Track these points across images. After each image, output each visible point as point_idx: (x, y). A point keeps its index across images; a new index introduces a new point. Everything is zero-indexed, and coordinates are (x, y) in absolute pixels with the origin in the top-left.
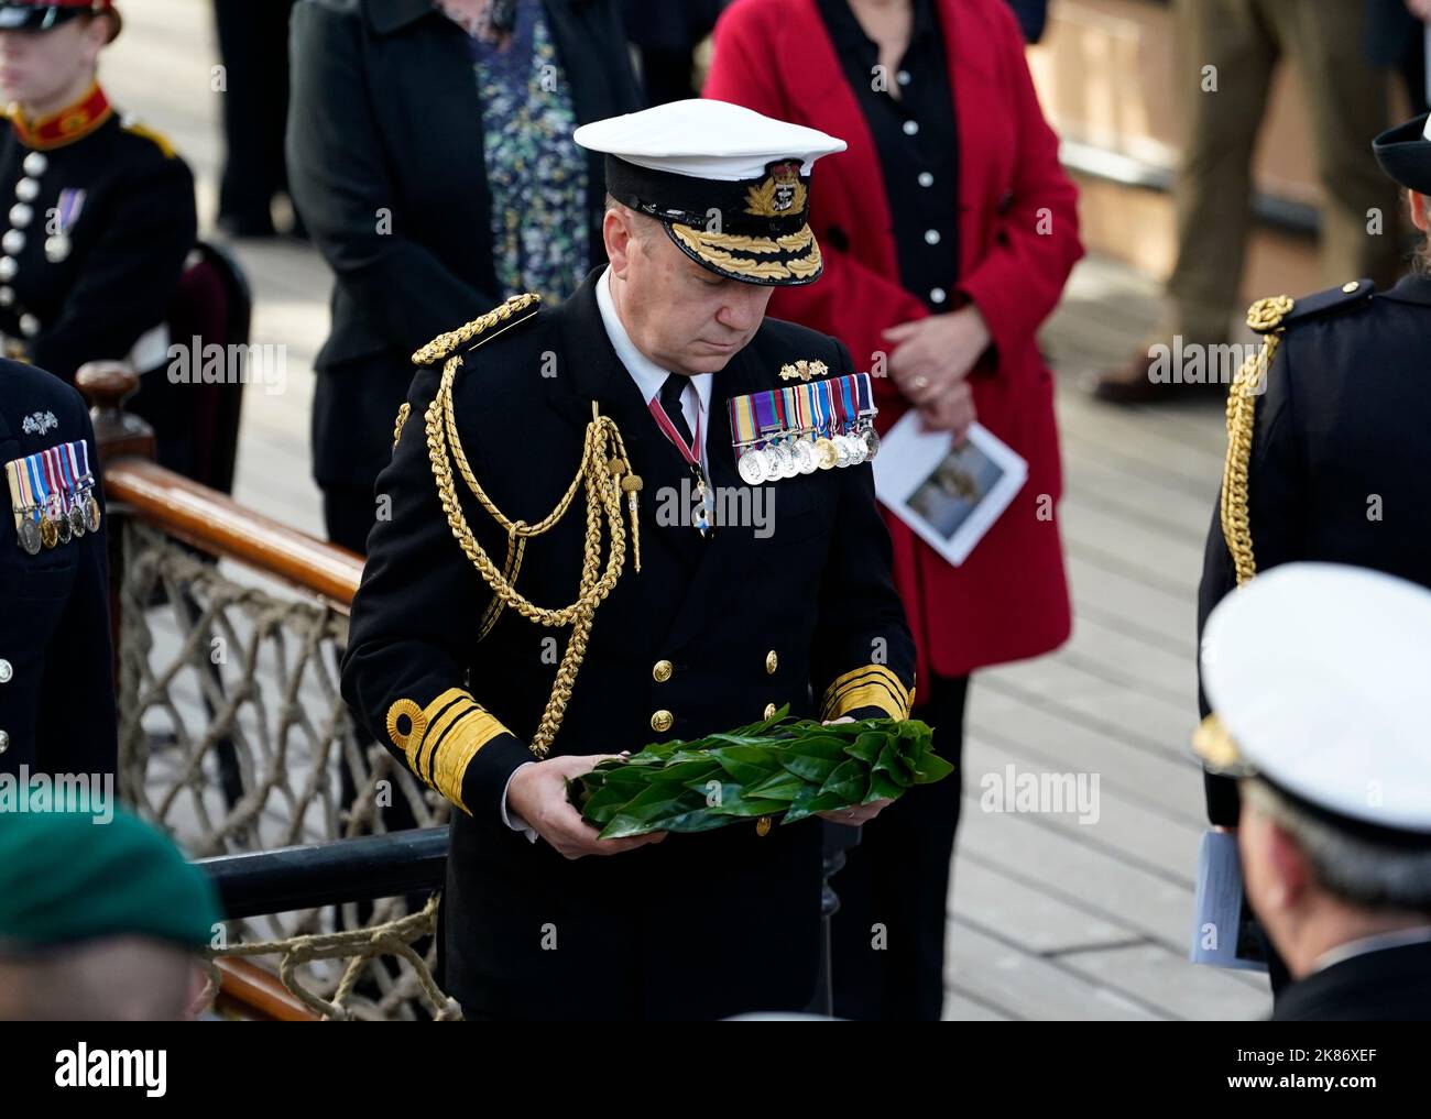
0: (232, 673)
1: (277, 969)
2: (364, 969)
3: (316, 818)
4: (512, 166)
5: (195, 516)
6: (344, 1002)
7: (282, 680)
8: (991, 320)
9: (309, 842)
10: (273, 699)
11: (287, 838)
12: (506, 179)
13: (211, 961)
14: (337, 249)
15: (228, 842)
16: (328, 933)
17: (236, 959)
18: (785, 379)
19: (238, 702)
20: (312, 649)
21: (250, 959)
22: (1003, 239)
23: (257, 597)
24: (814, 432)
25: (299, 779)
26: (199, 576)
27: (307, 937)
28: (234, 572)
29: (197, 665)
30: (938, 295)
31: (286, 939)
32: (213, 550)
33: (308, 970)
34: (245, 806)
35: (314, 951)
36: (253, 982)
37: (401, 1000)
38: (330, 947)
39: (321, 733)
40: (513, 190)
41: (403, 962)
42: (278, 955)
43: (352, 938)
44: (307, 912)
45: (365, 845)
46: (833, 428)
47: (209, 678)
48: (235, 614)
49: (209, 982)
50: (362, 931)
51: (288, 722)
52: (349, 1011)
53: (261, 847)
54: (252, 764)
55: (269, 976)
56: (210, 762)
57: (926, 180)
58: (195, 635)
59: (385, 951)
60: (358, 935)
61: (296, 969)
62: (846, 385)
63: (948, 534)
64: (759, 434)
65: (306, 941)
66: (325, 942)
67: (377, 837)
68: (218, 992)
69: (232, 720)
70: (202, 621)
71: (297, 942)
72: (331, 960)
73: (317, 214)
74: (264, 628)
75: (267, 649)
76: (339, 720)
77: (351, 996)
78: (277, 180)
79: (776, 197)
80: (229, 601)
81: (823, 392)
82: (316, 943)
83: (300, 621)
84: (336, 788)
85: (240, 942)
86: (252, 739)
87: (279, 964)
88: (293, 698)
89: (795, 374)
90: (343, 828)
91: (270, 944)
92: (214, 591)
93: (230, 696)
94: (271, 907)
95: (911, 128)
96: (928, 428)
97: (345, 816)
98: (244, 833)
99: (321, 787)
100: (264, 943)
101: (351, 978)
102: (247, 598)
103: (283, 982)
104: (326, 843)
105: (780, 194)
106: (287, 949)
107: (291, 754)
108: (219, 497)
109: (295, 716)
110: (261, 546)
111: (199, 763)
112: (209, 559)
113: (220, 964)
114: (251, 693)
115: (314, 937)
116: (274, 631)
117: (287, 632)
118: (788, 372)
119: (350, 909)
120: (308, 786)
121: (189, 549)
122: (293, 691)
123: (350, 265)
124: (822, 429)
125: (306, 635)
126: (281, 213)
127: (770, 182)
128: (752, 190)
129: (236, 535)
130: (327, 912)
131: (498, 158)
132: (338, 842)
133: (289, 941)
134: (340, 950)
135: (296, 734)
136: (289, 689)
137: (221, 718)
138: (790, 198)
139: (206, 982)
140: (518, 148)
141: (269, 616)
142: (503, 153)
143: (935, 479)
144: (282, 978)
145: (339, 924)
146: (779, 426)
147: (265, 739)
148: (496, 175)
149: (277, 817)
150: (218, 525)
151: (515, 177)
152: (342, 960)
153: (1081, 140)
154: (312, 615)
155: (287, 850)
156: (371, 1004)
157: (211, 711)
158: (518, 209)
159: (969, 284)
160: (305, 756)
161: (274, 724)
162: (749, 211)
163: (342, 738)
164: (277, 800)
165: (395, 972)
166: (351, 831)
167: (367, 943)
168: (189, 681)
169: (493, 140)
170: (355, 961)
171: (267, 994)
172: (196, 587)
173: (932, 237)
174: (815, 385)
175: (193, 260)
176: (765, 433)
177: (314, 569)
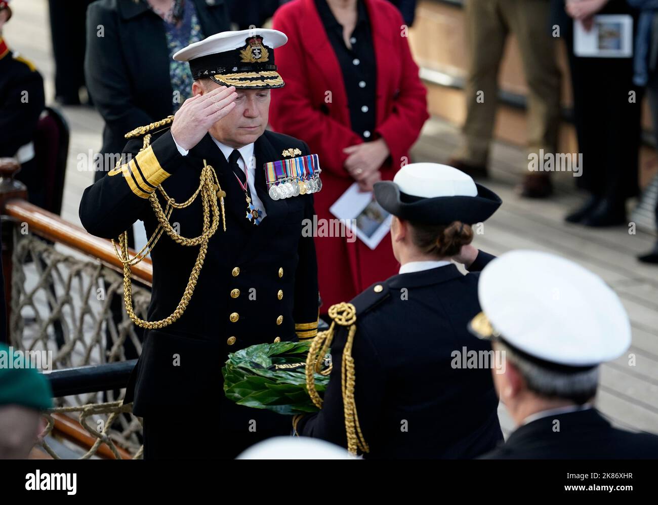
0: (60, 291)
1: (78, 419)
2: (115, 419)
3: (96, 354)
4: (182, 77)
5: (44, 225)
6: (107, 433)
7: (81, 296)
8: (389, 145)
9: (93, 364)
10: (78, 303)
11: (83, 362)
12: (179, 82)
13: (50, 415)
14: (106, 112)
15: (58, 364)
16: (100, 403)
17: (62, 414)
18: (285, 156)
19: (63, 304)
20: (94, 282)
21: (68, 414)
22: (395, 111)
23: (71, 259)
24: (297, 179)
25: (88, 337)
26: (46, 250)
27: (91, 405)
28: (61, 249)
29: (45, 288)
30: (367, 134)
31: (82, 405)
32: (52, 239)
33: (92, 419)
34: (65, 349)
35: (94, 411)
36: (69, 424)
37: (131, 432)
38: (101, 409)
39: (98, 317)
40: (182, 87)
41: (133, 416)
42: (79, 412)
43: (110, 405)
44: (91, 394)
45: (116, 366)
46: (304, 177)
47: (50, 294)
48: (61, 266)
49: (49, 424)
50: (115, 402)
51: (84, 312)
52: (109, 436)
53: (72, 366)
54: (69, 332)
55: (75, 421)
56: (50, 330)
57: (362, 84)
58: (44, 275)
59: (125, 411)
60: (113, 404)
61: (86, 418)
62: (309, 159)
63: (370, 235)
64: (277, 179)
65: (91, 406)
66: (99, 407)
67: (122, 362)
68: (52, 428)
69: (60, 311)
70: (47, 270)
71: (87, 407)
72: (101, 415)
73: (98, 96)
74: (74, 273)
75: (75, 282)
76: (106, 312)
77: (110, 430)
78: (81, 82)
79: (253, 52)
80: (59, 261)
81: (301, 162)
82: (95, 407)
83: (89, 270)
84: (104, 342)
85: (62, 406)
86: (68, 320)
87: (79, 416)
88: (86, 303)
89: (289, 154)
90: (107, 358)
91: (75, 408)
92: (52, 257)
93: (59, 302)
94: (76, 392)
95: (356, 62)
96: (362, 190)
97: (108, 353)
98: (64, 360)
99: (98, 341)
100: (73, 407)
101: (110, 423)
102: (67, 260)
103: (81, 424)
104: (100, 365)
105: (254, 51)
106: (82, 410)
107: (85, 327)
108: (55, 216)
109: (87, 310)
110: (72, 238)
111: (45, 330)
112: (51, 243)
113: (54, 416)
114: (68, 300)
115: (94, 405)
116: (78, 274)
117: (84, 275)
118: (285, 153)
119: (110, 393)
120: (93, 340)
121: (42, 239)
122: (86, 299)
123: (112, 118)
124: (301, 177)
125: (92, 276)
126: (83, 95)
127: (249, 47)
128: (242, 51)
129: (63, 233)
130: (100, 394)
131: (175, 74)
132: (105, 364)
133: (83, 406)
134: (105, 410)
135: (87, 318)
136: (84, 298)
137: (55, 311)
138: (259, 53)
139: (47, 423)
140: (184, 69)
141: (76, 267)
142: (178, 71)
143: (364, 212)
144: (80, 422)
145: (105, 399)
146: (284, 175)
147: (74, 320)
148: (175, 81)
149: (79, 354)
150: (54, 229)
151: (183, 82)
152: (106, 415)
153: (428, 67)
154: (94, 267)
155: (83, 367)
156: (119, 434)
157: (51, 308)
158: (184, 96)
159: (380, 130)
160: (91, 328)
161: (78, 313)
162: (243, 61)
163: (107, 321)
164: (79, 346)
165: (129, 420)
166: (111, 360)
167: (117, 407)
168: (42, 295)
169: (173, 66)
170: (112, 415)
171: (74, 430)
172: (45, 255)
173: (365, 109)
174: (297, 158)
175: (44, 115)
176: (279, 178)
177: (95, 248)
